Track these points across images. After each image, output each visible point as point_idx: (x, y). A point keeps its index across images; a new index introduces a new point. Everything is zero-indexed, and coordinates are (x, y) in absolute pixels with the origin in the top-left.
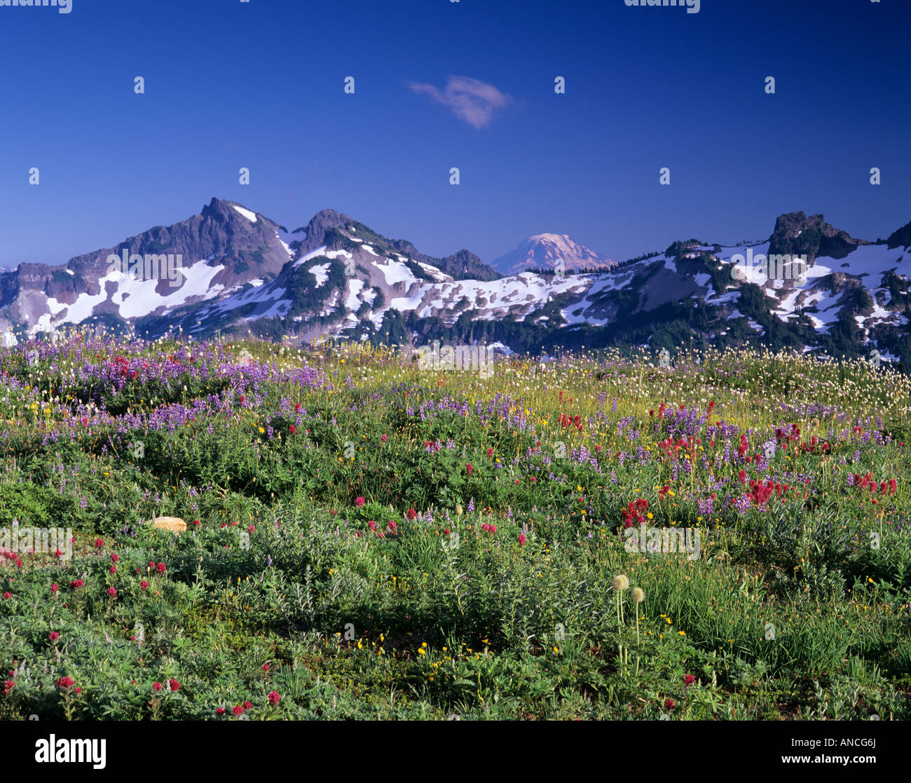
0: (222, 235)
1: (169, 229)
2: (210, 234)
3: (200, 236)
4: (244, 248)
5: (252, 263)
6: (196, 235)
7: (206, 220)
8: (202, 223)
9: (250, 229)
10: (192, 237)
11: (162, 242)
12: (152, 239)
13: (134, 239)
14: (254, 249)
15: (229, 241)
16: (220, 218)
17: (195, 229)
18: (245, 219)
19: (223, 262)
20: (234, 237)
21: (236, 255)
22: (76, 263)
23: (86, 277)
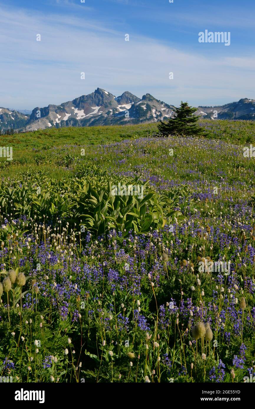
0: (101, 98)
1: (87, 96)
2: (97, 97)
3: (95, 98)
4: (106, 101)
5: (109, 105)
6: (94, 98)
7: (96, 94)
8: (95, 95)
9: (107, 96)
10: (93, 98)
11: (85, 99)
12: (82, 99)
13: (77, 98)
14: (109, 102)
15: (103, 99)
16: (100, 93)
17: (93, 96)
18: (106, 94)
19: (101, 105)
20: (104, 98)
21: (105, 103)
22: (63, 105)
23: (66, 109)
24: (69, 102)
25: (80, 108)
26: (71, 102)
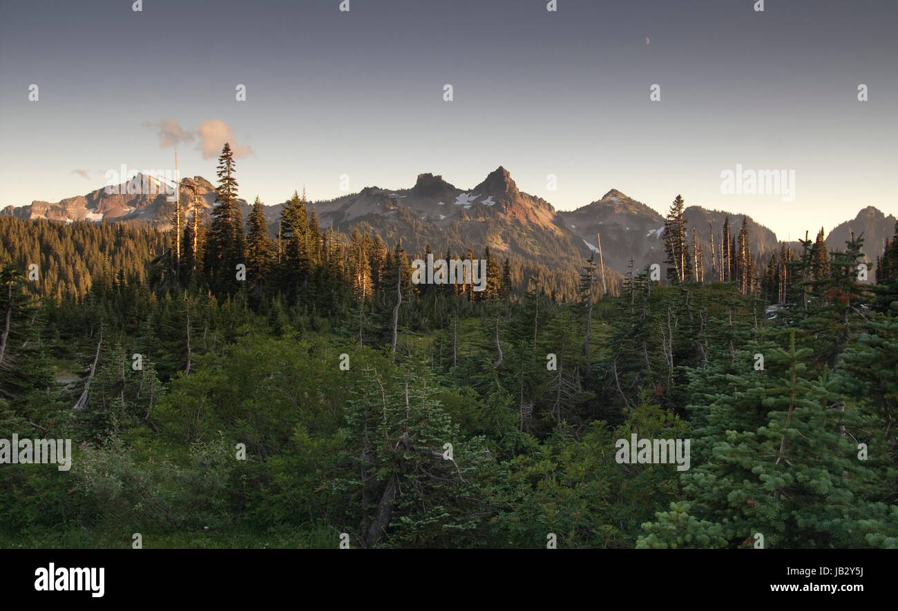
22: (64, 202)
23: (69, 209)
24: (77, 197)
25: (99, 210)
26: (83, 197)
